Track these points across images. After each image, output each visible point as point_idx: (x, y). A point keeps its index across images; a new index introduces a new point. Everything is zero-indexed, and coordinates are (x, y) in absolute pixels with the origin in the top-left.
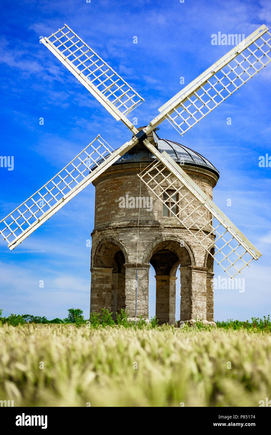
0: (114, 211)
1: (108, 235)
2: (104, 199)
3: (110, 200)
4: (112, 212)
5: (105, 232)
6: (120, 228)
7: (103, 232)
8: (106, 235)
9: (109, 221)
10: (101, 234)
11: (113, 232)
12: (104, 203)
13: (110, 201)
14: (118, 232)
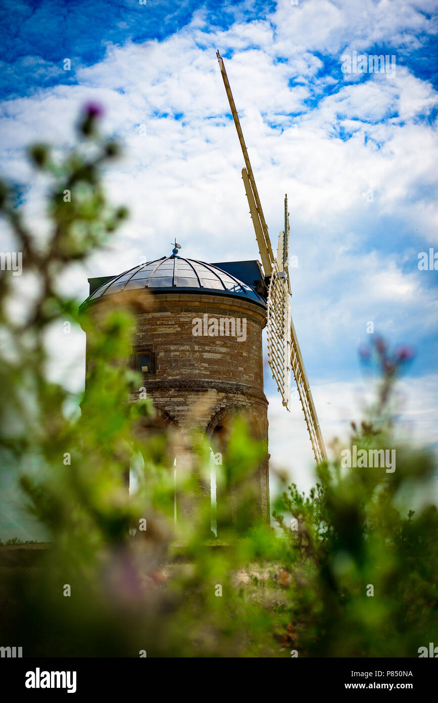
0: (243, 368)
1: (240, 402)
2: (223, 343)
3: (236, 349)
4: (241, 369)
5: (234, 397)
6: (255, 397)
7: (231, 395)
8: (236, 401)
9: (236, 381)
10: (227, 398)
11: (247, 401)
12: (224, 350)
13: (236, 351)
14: (252, 401)
